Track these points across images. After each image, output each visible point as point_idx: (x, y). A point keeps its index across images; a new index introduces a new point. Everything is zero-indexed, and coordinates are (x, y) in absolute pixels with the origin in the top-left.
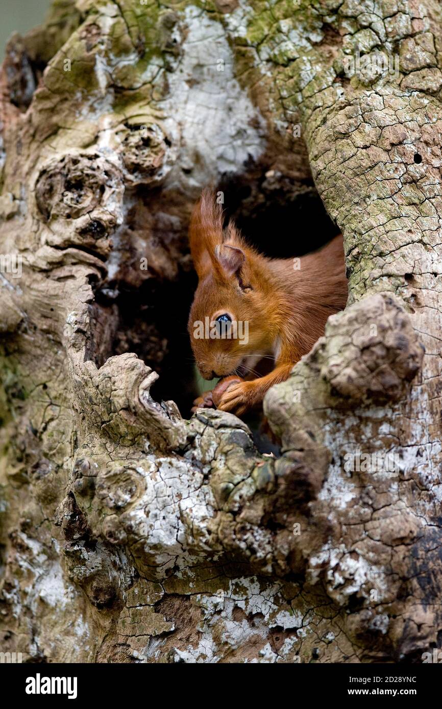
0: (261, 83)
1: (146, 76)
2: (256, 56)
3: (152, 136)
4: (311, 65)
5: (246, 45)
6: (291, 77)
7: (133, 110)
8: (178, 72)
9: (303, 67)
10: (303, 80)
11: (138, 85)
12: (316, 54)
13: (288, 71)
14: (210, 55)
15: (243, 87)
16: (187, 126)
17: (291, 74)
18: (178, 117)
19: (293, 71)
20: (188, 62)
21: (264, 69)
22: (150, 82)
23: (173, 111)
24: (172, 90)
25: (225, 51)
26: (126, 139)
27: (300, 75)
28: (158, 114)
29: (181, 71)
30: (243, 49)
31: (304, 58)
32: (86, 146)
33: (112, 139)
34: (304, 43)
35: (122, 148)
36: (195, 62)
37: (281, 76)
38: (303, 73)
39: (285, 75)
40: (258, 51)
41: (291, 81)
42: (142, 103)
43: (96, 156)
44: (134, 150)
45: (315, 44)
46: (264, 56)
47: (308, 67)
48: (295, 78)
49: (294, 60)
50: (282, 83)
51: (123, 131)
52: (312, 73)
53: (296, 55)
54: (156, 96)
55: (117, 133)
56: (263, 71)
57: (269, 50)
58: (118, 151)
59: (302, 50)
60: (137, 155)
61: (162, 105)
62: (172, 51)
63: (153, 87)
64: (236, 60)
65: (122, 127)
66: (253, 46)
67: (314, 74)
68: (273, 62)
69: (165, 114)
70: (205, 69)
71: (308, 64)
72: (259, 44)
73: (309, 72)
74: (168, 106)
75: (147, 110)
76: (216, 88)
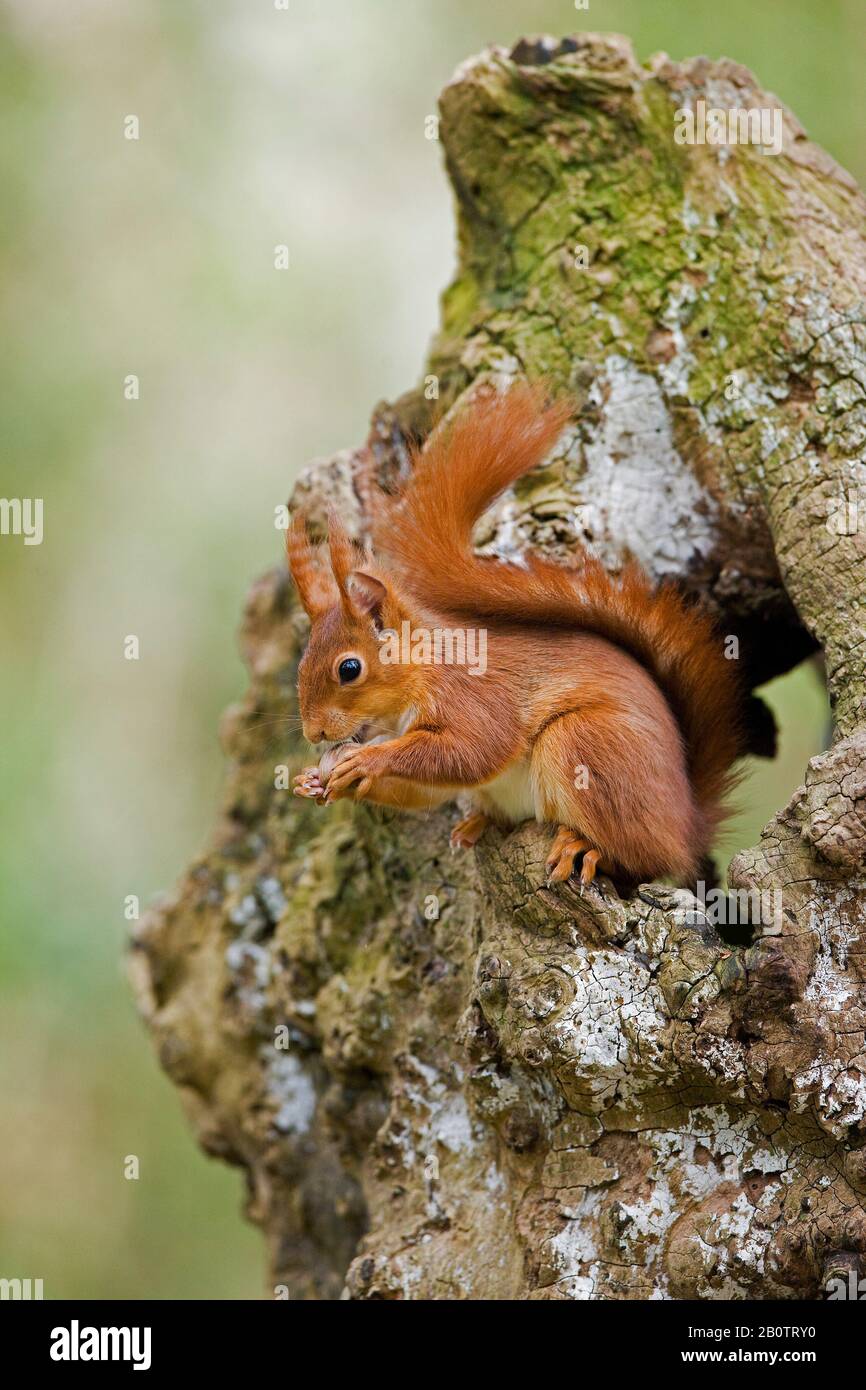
0: (709, 455)
1: (558, 451)
2: (702, 419)
3: (567, 528)
4: (775, 428)
5: (687, 404)
6: (748, 446)
7: (541, 495)
8: (598, 444)
9: (764, 432)
10: (764, 449)
11: (546, 462)
12: (779, 415)
13: (744, 437)
14: (640, 419)
15: (685, 460)
16: (613, 513)
17: (748, 441)
18: (601, 503)
19: (751, 437)
20: (612, 429)
21: (714, 436)
22: (563, 458)
23: (594, 495)
24: (592, 465)
25: (661, 415)
26: (534, 533)
27: (760, 443)
28: (574, 499)
29: (603, 442)
30: (684, 410)
31: (766, 420)
32: (482, 544)
33: (515, 534)
34: (765, 400)
35: (528, 544)
36: (620, 429)
37: (735, 445)
38: (764, 440)
39: (740, 443)
40: (704, 412)
41: (749, 451)
42: (553, 485)
43: (495, 557)
44: (544, 547)
45: (779, 402)
46: (713, 418)
47: (771, 431)
48: (754, 446)
49: (751, 422)
50: (737, 453)
51: (529, 523)
52: (775, 439)
53: (754, 416)
54: (571, 475)
55: (521, 526)
56: (711, 439)
57: (718, 411)
58: (523, 549)
59: (762, 409)
60: (549, 554)
61: (579, 487)
62: (589, 416)
63: (567, 464)
64: (675, 426)
65: (528, 517)
66: (696, 406)
67: (779, 440)
68: (726, 427)
69: (584, 499)
70: (634, 439)
71: (771, 428)
72: (705, 403)
73: (772, 439)
74: (587, 488)
75: (560, 494)
76: (649, 463)
